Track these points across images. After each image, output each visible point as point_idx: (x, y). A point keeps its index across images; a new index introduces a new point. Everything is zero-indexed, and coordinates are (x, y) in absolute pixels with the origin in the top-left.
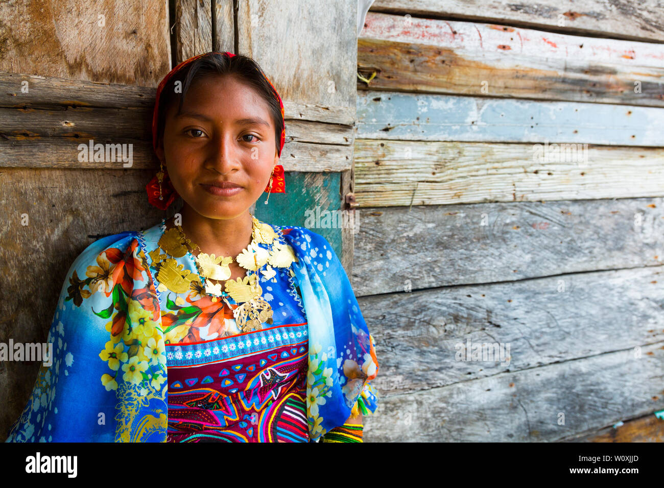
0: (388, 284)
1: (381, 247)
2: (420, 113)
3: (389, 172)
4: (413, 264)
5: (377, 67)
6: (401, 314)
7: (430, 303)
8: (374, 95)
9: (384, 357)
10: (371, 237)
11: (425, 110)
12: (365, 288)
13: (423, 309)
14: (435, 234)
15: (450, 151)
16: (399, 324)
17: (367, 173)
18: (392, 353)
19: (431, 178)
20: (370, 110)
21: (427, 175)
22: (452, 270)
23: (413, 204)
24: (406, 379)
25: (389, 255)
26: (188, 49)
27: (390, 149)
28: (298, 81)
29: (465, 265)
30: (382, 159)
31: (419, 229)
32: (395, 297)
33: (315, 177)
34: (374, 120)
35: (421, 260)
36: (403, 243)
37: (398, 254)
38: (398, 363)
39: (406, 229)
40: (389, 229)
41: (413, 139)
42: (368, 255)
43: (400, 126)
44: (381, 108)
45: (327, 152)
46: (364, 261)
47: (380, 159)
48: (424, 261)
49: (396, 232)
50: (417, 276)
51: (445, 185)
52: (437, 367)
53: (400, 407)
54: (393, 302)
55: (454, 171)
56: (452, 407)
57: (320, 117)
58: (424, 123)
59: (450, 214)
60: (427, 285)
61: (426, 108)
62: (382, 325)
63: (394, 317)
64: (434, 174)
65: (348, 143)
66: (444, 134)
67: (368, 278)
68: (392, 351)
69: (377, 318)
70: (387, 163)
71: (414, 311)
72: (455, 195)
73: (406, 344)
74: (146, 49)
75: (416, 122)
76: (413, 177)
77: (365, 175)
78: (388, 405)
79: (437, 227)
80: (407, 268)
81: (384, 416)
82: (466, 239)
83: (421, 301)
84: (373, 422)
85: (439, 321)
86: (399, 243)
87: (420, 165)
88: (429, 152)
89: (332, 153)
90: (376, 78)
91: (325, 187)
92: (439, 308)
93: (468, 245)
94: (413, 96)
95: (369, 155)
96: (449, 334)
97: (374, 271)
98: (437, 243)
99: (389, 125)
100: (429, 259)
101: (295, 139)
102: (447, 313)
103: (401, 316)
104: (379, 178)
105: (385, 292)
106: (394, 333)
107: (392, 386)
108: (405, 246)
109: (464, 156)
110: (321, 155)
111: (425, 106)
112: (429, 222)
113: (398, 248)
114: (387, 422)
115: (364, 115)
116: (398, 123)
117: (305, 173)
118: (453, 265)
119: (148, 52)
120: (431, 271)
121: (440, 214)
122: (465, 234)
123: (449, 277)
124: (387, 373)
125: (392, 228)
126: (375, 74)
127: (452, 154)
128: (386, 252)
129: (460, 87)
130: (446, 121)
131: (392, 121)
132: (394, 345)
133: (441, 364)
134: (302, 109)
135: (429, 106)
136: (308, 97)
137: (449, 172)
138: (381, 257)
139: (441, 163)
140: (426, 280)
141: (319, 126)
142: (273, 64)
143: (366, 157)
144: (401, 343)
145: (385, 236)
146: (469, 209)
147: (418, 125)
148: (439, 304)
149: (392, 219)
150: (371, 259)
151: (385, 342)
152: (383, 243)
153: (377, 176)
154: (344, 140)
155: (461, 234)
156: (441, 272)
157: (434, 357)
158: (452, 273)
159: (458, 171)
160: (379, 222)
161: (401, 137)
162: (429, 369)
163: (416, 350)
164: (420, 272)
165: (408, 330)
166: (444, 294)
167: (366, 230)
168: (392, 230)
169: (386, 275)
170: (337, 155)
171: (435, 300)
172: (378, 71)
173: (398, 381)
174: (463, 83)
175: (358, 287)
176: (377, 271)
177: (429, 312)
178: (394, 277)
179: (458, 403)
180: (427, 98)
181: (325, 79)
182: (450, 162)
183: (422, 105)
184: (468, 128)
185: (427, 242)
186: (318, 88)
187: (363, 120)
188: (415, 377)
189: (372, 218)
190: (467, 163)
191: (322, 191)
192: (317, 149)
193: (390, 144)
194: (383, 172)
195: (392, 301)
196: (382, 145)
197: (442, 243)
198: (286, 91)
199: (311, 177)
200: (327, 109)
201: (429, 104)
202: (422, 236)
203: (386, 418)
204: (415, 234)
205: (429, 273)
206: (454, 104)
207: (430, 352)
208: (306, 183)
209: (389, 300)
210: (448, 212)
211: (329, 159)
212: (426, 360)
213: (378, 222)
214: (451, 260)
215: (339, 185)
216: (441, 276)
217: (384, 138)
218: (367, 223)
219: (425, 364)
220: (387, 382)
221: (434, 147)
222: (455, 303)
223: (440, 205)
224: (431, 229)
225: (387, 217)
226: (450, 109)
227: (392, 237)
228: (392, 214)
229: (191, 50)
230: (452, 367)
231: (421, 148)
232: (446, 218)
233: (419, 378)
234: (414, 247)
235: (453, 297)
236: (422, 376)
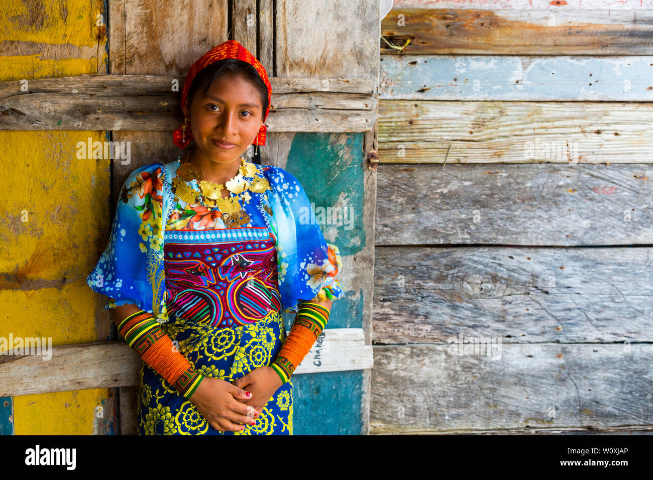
0: (418, 236)
1: (412, 201)
2: (458, 74)
3: (422, 131)
4: (446, 220)
5: (412, 34)
6: (432, 267)
7: (465, 260)
8: (410, 59)
9: (413, 305)
10: (403, 191)
11: (463, 71)
12: (394, 237)
13: (456, 264)
14: (472, 193)
15: (490, 111)
16: (430, 276)
17: (399, 131)
18: (422, 303)
19: (467, 136)
20: (406, 73)
21: (463, 134)
22: (489, 229)
23: (447, 162)
24: (435, 330)
25: (421, 209)
27: (424, 109)
28: (325, 60)
29: (505, 225)
30: (416, 119)
31: (454, 186)
32: (427, 250)
33: (339, 137)
34: (409, 82)
35: (454, 216)
36: (436, 199)
37: (431, 210)
38: (427, 313)
39: (440, 186)
40: (421, 185)
41: (449, 99)
42: (399, 208)
43: (436, 88)
44: (417, 70)
45: (348, 116)
46: (394, 213)
47: (413, 118)
48: (458, 217)
49: (429, 188)
50: (450, 231)
51: (484, 144)
52: (471, 324)
53: (427, 354)
54: (424, 255)
55: (494, 130)
56: (485, 366)
57: (341, 89)
58: (462, 84)
59: (490, 173)
60: (460, 242)
61: (464, 69)
62: (413, 275)
63: (424, 269)
64: (471, 133)
65: (368, 108)
66: (484, 93)
67: (398, 229)
68: (422, 301)
69: (407, 268)
70: (421, 122)
71: (446, 265)
72: (495, 154)
73: (437, 297)
75: (454, 83)
76: (449, 136)
77: (398, 133)
78: (415, 350)
79: (474, 185)
80: (439, 223)
81: (409, 360)
82: (508, 199)
83: (454, 256)
84: (398, 363)
85: (474, 278)
86: (432, 199)
87: (456, 124)
88: (466, 112)
89: (353, 117)
90: (410, 44)
91: (348, 144)
92: (475, 265)
93: (511, 205)
94: (451, 58)
95: (402, 115)
96: (485, 293)
97: (404, 223)
98: (473, 201)
99: (425, 86)
100: (464, 216)
102: (484, 272)
103: (432, 269)
104: (412, 136)
105: (415, 243)
106: (424, 284)
107: (420, 334)
108: (438, 201)
109: (507, 115)
110: (342, 118)
111: (464, 67)
112: (465, 180)
113: (430, 203)
114: (413, 366)
115: (400, 78)
116: (434, 85)
117: (330, 134)
118: (491, 224)
120: (466, 228)
121: (478, 173)
122: (507, 194)
123: (486, 235)
124: (416, 321)
125: (425, 184)
126: (409, 41)
127: (491, 113)
128: (417, 206)
129: (501, 48)
130: (487, 81)
131: (428, 83)
132: (425, 295)
133: (475, 321)
135: (467, 67)
137: (489, 131)
138: (412, 211)
139: (480, 123)
140: (460, 236)
141: (341, 96)
143: (399, 117)
144: (431, 295)
145: (417, 191)
146: (512, 169)
147: (456, 86)
148: (475, 262)
149: (426, 175)
150: (401, 212)
151: (415, 291)
152: (416, 198)
153: (410, 134)
154: (365, 106)
155: (502, 193)
156: (477, 229)
157: (469, 313)
158: (490, 232)
159: (498, 131)
160: (412, 177)
161: (437, 98)
162: (462, 325)
163: (448, 303)
164: (453, 228)
165: (439, 283)
166: (482, 252)
167: (398, 184)
168: (425, 185)
169: (417, 228)
170: (357, 119)
171: (471, 257)
172: (412, 38)
173: (427, 330)
174: (504, 43)
175: (387, 237)
176: (407, 223)
177: (463, 269)
178: (425, 230)
179: (492, 362)
180: (465, 59)
182: (490, 122)
183: (459, 66)
184: (512, 87)
185: (463, 199)
187: (399, 82)
188: (446, 330)
189: (405, 173)
190: (510, 123)
191: (345, 148)
192: (338, 114)
193: (424, 104)
195: (423, 253)
196: (416, 106)
197: (480, 202)
198: (314, 69)
199: (335, 137)
200: (348, 81)
201: (468, 65)
202: (457, 194)
203: (411, 362)
204: (450, 191)
205: (463, 230)
206: (495, 64)
207: (463, 307)
208: (331, 142)
209: (420, 252)
210: (488, 171)
211: (350, 121)
212: (458, 315)
213: (410, 178)
214: (489, 219)
215: (362, 144)
216: (477, 234)
217: (420, 98)
218: (400, 178)
219: (458, 319)
220: (415, 329)
221: (472, 107)
222: (493, 263)
223: (478, 164)
224: (468, 187)
225: (420, 173)
226: (491, 69)
227: (424, 192)
228: (426, 170)
230: (488, 327)
231: (457, 108)
232: (485, 177)
233: (450, 331)
234: (448, 204)
235: (492, 256)
236: (454, 330)
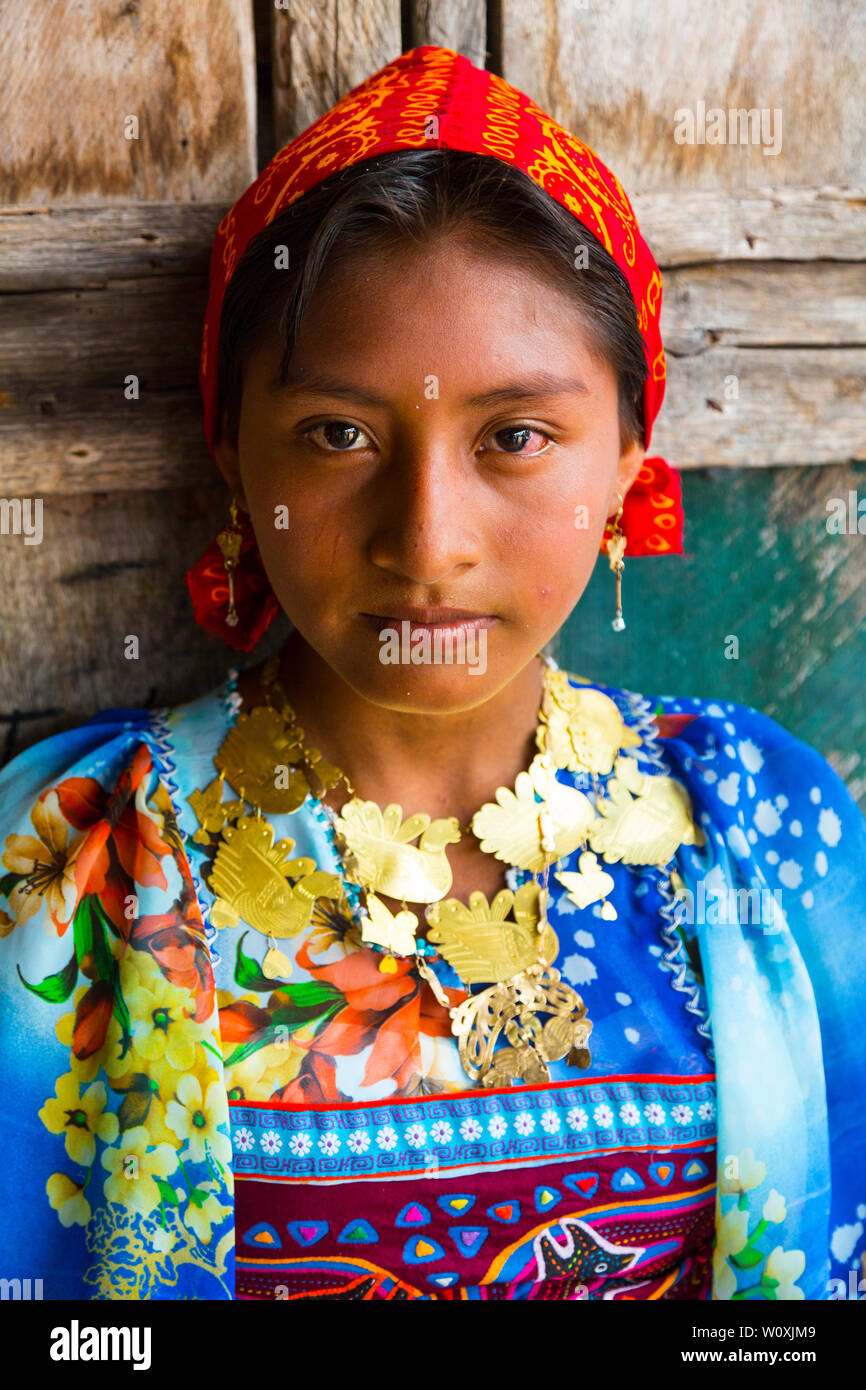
26: (313, 37)
33: (815, 483)
57: (838, 242)
74: (171, 62)
101: (725, 339)
110: (842, 396)
117: (771, 473)
119: (175, 72)
134: (756, 218)
141: (834, 277)
142: (640, 39)
186: (836, 112)
192: (820, 372)
199: (797, 488)
208: (779, 506)
229: (322, 40)
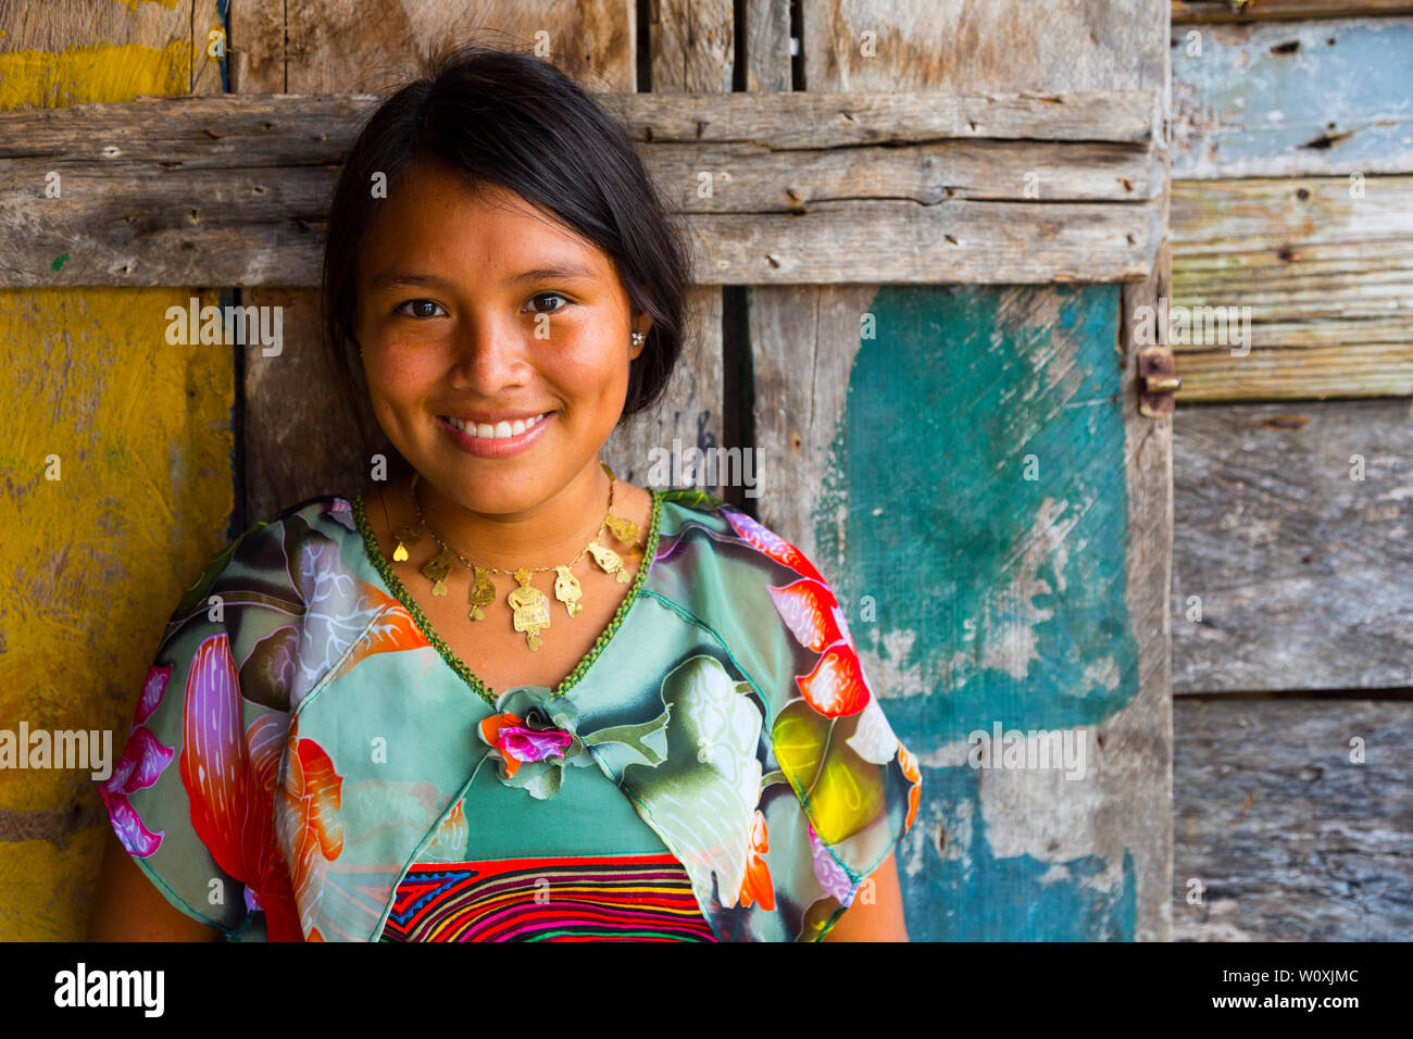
0: (1327, 658)
1: (1303, 533)
3: (1327, 283)
6: (1385, 770)
8: (1275, 36)
9: (1320, 911)
10: (1265, 498)
12: (1239, 665)
16: (1376, 804)
17: (1245, 286)
18: (1352, 905)
20: (1261, 84)
25: (1335, 562)
27: (1334, 206)
28: (973, 31)
30: (1303, 240)
32: (1361, 710)
33: (1032, 299)
34: (1275, 116)
36: (1389, 524)
37: (1370, 562)
39: (1401, 476)
40: (1333, 474)
42: (1252, 560)
43: (1373, 130)
44: (1302, 73)
45: (1061, 225)
46: (1237, 577)
47: (1293, 240)
49: (1361, 485)
54: (1351, 727)
57: (1035, 127)
62: (1313, 799)
63: (1356, 778)
65: (1134, 195)
67: (1253, 634)
68: (1351, 897)
69: (1291, 774)
70: (1322, 252)
77: (1241, 293)
80: (1403, 611)
86: (1373, 524)
89: (1079, 228)
91: (1064, 327)
95: (1252, 231)
97: (1275, 613)
99: (1332, 126)
101: (957, 194)
103: (1386, 779)
104: (1293, 303)
105: (1317, 685)
106: (1359, 835)
108: (1398, 532)
110: (1042, 235)
115: (1240, 101)
116: (1364, 120)
117: (999, 288)
119: (581, 12)
125: (1346, 469)
128: (1320, 551)
131: (1342, 115)
132: (1360, 875)
134: (975, 110)
136: (1005, 72)
138: (1303, 567)
141: (1034, 152)
143: (1242, 238)
144: (1387, 873)
145: (1317, 498)
149: (1348, 439)
150: (1263, 574)
151: (1324, 861)
152: (1313, 521)
153: (1283, 297)
154: (1121, 186)
160: (1295, 447)
161: (1377, 165)
167: (1247, 474)
168: (1344, 476)
169: (1324, 631)
170: (1097, 232)
175: (1214, 661)
176: (1285, 611)
178: (1354, 638)
181: (1059, 14)
186: (1035, 43)
187: (1238, 118)
189: (1270, 436)
191: (1055, 340)
192: (1026, 218)
193: (1331, 190)
194: (1305, 282)
195: (1347, 720)
196: (1303, 195)
198: (935, 63)
199: (1018, 300)
200: (1057, 101)
208: (1003, 318)
209: (1337, 719)
211: (1070, 244)
213: (1290, 451)
215: (1116, 324)
217: (1315, 170)
218: (1253, 453)
225: (1326, 432)
227: (1345, 500)
228: (1348, 422)
